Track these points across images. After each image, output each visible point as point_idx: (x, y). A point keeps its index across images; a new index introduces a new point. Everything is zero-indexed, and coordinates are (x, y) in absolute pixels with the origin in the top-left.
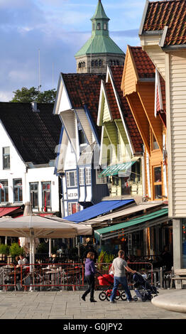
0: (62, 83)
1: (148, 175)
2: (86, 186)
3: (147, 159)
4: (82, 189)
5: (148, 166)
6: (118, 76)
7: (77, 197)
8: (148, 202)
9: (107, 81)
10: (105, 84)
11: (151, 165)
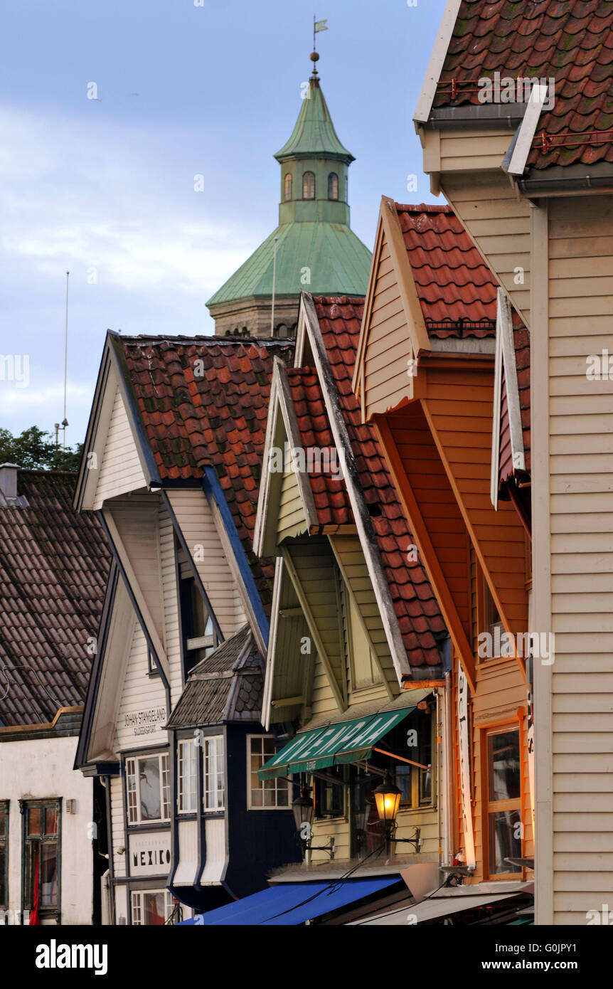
0: (115, 378)
1: (464, 769)
2: (203, 818)
3: (463, 696)
4: (189, 832)
5: (463, 728)
6: (342, 341)
7: (165, 869)
8: (461, 890)
9: (298, 364)
10: (289, 375)
11: (478, 724)
